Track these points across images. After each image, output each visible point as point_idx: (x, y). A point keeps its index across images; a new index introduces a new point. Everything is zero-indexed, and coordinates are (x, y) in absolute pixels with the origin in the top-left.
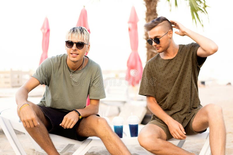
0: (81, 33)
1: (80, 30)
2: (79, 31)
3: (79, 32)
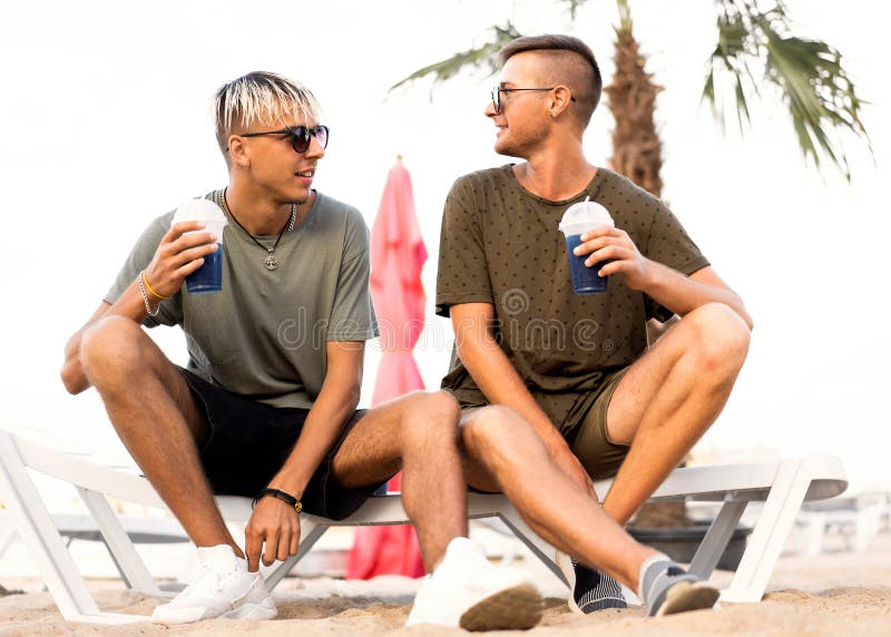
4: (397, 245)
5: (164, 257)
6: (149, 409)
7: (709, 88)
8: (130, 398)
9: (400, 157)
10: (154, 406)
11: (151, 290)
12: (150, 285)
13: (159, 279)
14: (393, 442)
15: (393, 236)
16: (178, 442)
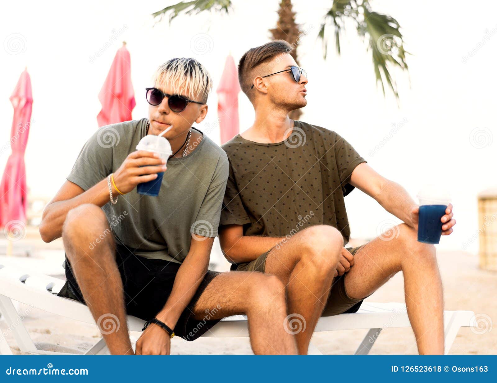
0: (186, 73)
1: (185, 67)
2: (183, 68)
3: (181, 70)
4: (120, 96)
5: (127, 167)
6: (104, 268)
7: (322, 33)
8: (95, 262)
9: (125, 43)
10: (107, 267)
11: (115, 187)
12: (115, 183)
13: (121, 181)
14: (241, 303)
15: (118, 91)
16: (116, 292)
